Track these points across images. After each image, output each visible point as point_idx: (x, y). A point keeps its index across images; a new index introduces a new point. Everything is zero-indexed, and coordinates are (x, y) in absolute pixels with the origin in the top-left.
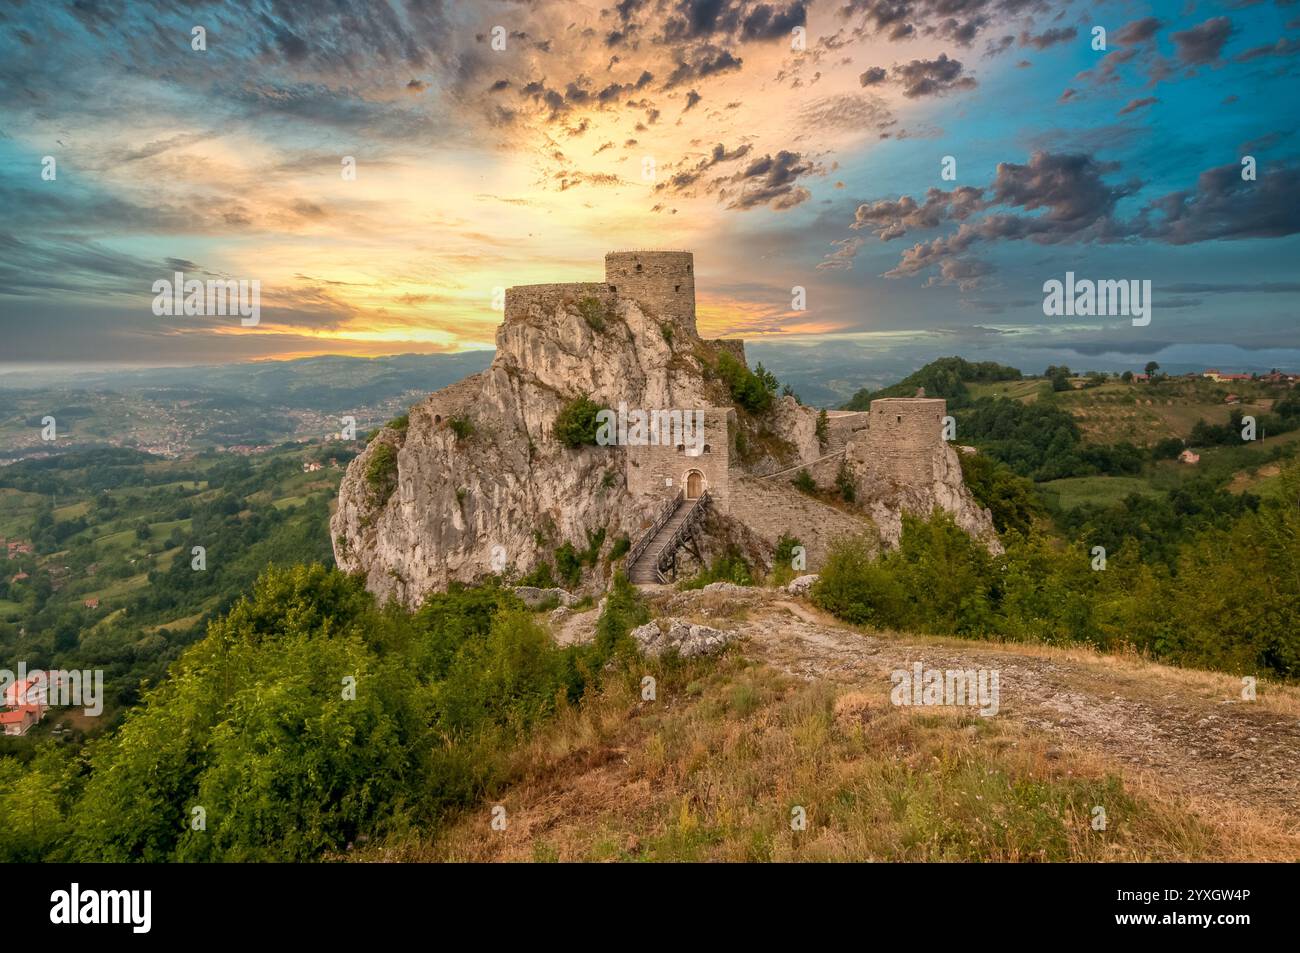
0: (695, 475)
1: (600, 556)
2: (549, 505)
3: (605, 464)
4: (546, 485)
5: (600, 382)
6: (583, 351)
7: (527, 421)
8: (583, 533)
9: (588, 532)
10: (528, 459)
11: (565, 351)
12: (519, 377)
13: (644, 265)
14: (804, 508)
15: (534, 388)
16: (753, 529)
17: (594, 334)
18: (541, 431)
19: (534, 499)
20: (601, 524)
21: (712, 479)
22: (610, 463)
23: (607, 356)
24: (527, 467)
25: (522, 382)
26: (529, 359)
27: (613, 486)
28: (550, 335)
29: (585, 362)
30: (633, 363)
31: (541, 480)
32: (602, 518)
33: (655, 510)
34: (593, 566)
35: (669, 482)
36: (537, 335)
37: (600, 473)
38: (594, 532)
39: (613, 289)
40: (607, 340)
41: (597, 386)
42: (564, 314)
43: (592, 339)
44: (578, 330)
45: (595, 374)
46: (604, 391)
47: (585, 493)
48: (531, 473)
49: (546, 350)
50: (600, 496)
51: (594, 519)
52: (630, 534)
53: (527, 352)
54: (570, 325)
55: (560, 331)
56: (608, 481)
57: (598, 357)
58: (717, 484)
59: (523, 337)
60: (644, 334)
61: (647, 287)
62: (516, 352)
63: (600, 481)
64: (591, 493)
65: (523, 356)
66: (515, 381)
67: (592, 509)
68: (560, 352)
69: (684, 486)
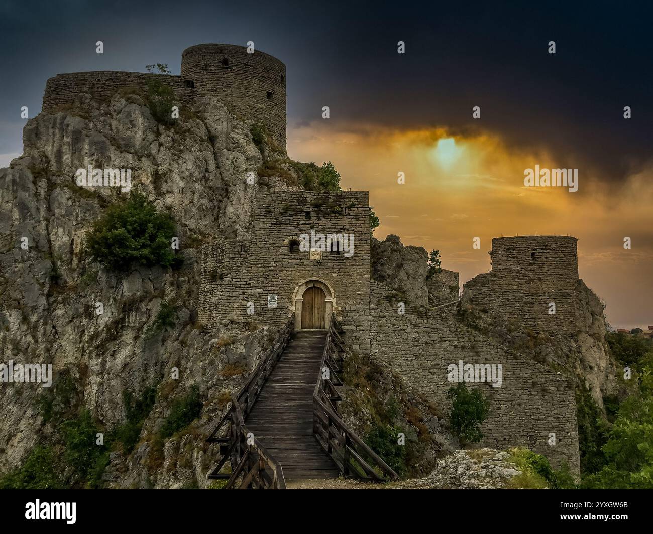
0: (315, 289)
1: (144, 433)
2: (71, 359)
3: (162, 294)
4: (69, 329)
5: (164, 187)
6: (143, 147)
7: (52, 238)
8: (119, 398)
9: (127, 396)
10: (46, 290)
11: (118, 147)
12: (49, 180)
13: (232, 61)
14: (473, 348)
15: (67, 193)
16: (405, 379)
17: (161, 128)
18: (72, 252)
19: (48, 350)
20: (150, 382)
21: (343, 296)
22: (170, 292)
23: (177, 155)
24: (43, 301)
25: (51, 186)
26: (67, 158)
27: (172, 325)
28: (100, 126)
29: (146, 163)
30: (212, 167)
31: (62, 321)
32: (152, 374)
33: (248, 345)
34: (129, 450)
35: (272, 302)
36: (82, 125)
37: (155, 307)
38: (138, 396)
39: (190, 84)
40: (177, 137)
41: (160, 194)
42: (123, 102)
43: (158, 134)
44: (140, 121)
45: (158, 178)
46: (169, 200)
47: (128, 336)
48: (49, 310)
49: (91, 144)
50: (150, 344)
51: (138, 376)
52: (203, 387)
53: (65, 148)
54: (129, 115)
55: (114, 124)
56: (165, 320)
57: (163, 156)
58: (352, 303)
59: (61, 130)
60: (227, 135)
61: (234, 85)
62: (50, 150)
63: (153, 318)
64: (136, 338)
65: (59, 154)
66: (43, 183)
67: (138, 361)
68: (112, 148)
69: (296, 308)
